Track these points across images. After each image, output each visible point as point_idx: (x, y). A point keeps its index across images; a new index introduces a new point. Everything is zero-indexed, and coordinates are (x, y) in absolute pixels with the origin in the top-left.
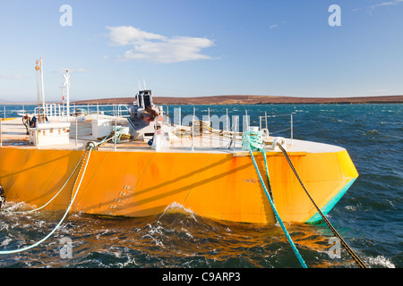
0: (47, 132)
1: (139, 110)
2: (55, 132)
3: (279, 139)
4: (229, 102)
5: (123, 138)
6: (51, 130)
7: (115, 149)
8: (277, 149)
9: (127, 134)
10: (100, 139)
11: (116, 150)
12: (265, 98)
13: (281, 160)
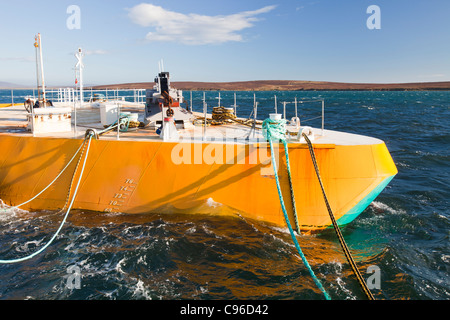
0: (46, 118)
1: (154, 94)
2: (55, 117)
3: (306, 129)
4: (267, 88)
5: (131, 126)
6: (50, 115)
7: (118, 137)
8: (303, 141)
9: (136, 121)
10: (106, 127)
11: (119, 139)
12: (308, 83)
13: (305, 153)
